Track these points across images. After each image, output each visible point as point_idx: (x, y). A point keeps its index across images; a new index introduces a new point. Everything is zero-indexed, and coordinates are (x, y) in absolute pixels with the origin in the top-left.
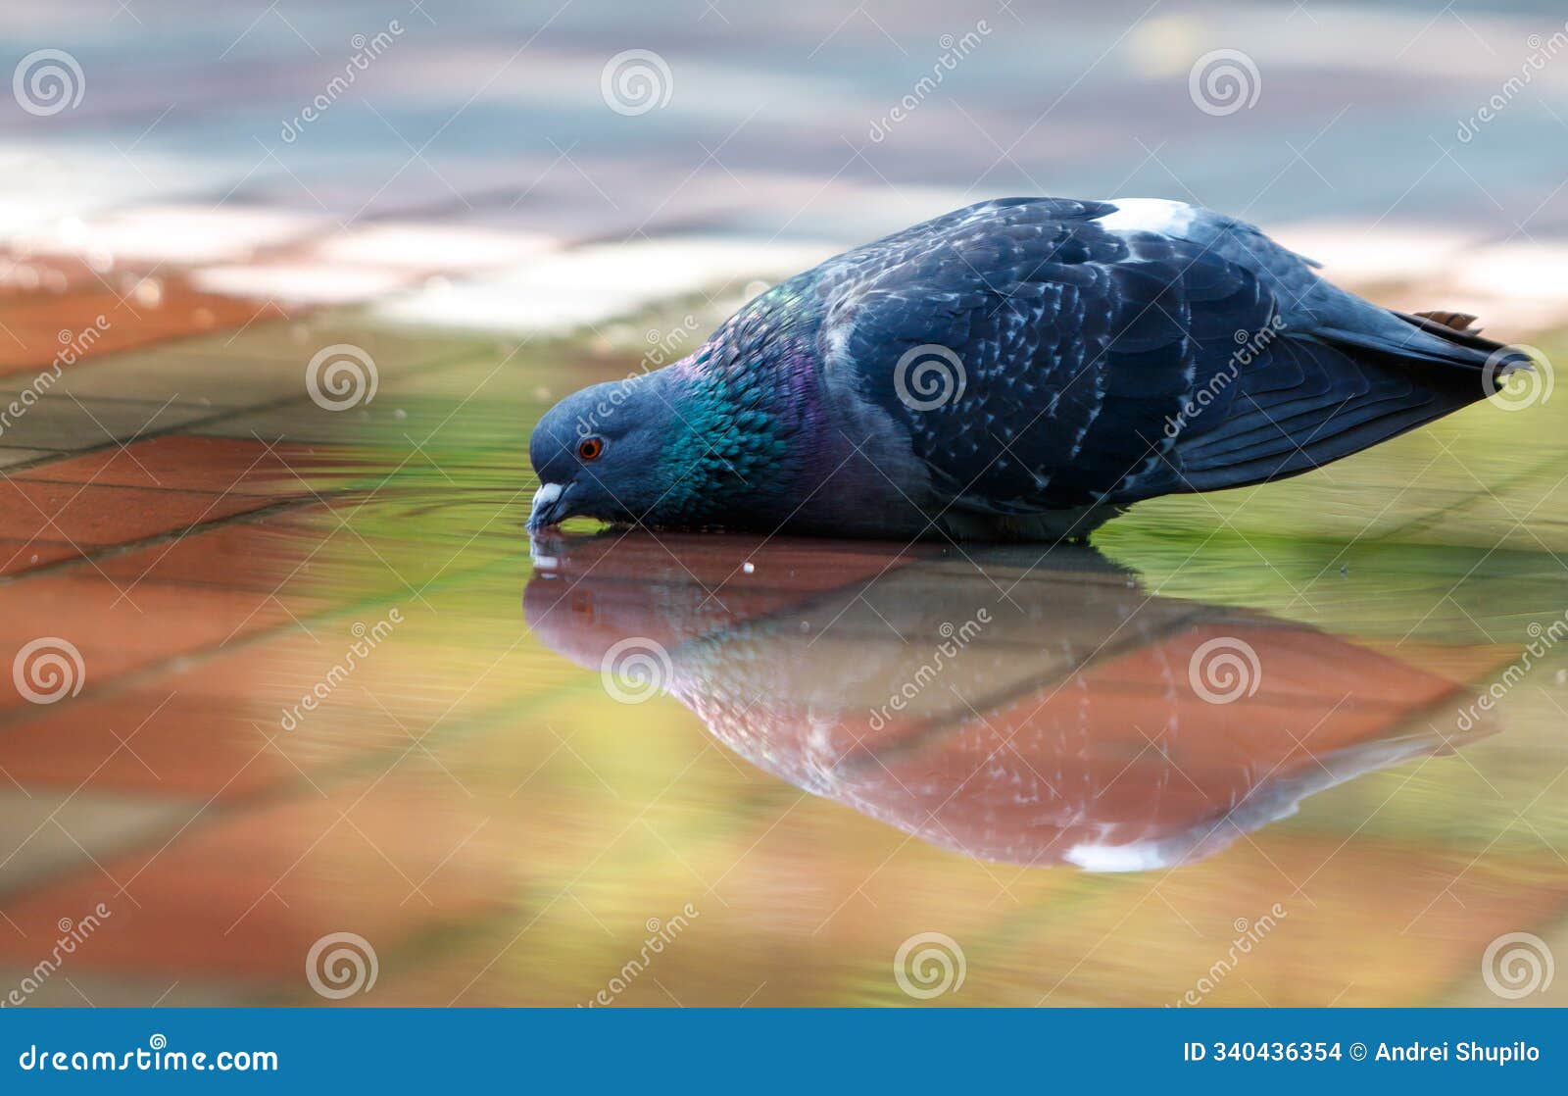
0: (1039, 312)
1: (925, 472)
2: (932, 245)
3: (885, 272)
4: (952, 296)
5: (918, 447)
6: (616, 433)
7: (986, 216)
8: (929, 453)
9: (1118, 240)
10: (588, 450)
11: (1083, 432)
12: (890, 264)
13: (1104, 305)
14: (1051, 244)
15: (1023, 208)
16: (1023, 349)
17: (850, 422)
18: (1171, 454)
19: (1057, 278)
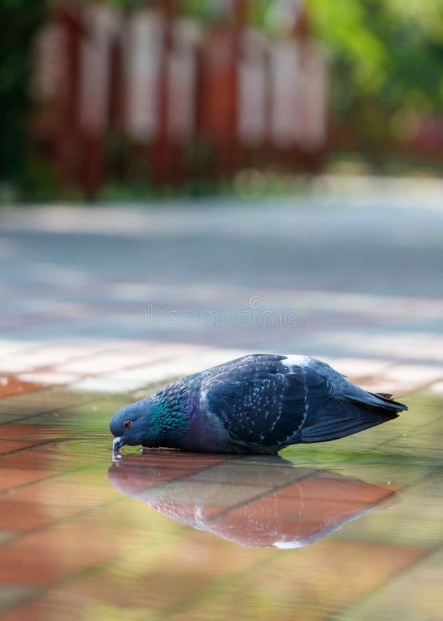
0: (263, 388)
1: (228, 434)
2: (233, 367)
3: (219, 375)
4: (238, 382)
5: (226, 426)
6: (134, 420)
7: (249, 359)
8: (229, 428)
9: (287, 367)
10: (127, 425)
11: (275, 423)
12: (220, 372)
13: (282, 386)
14: (267, 368)
15: (260, 357)
16: (258, 398)
17: (206, 418)
18: (300, 431)
19: (269, 378)
